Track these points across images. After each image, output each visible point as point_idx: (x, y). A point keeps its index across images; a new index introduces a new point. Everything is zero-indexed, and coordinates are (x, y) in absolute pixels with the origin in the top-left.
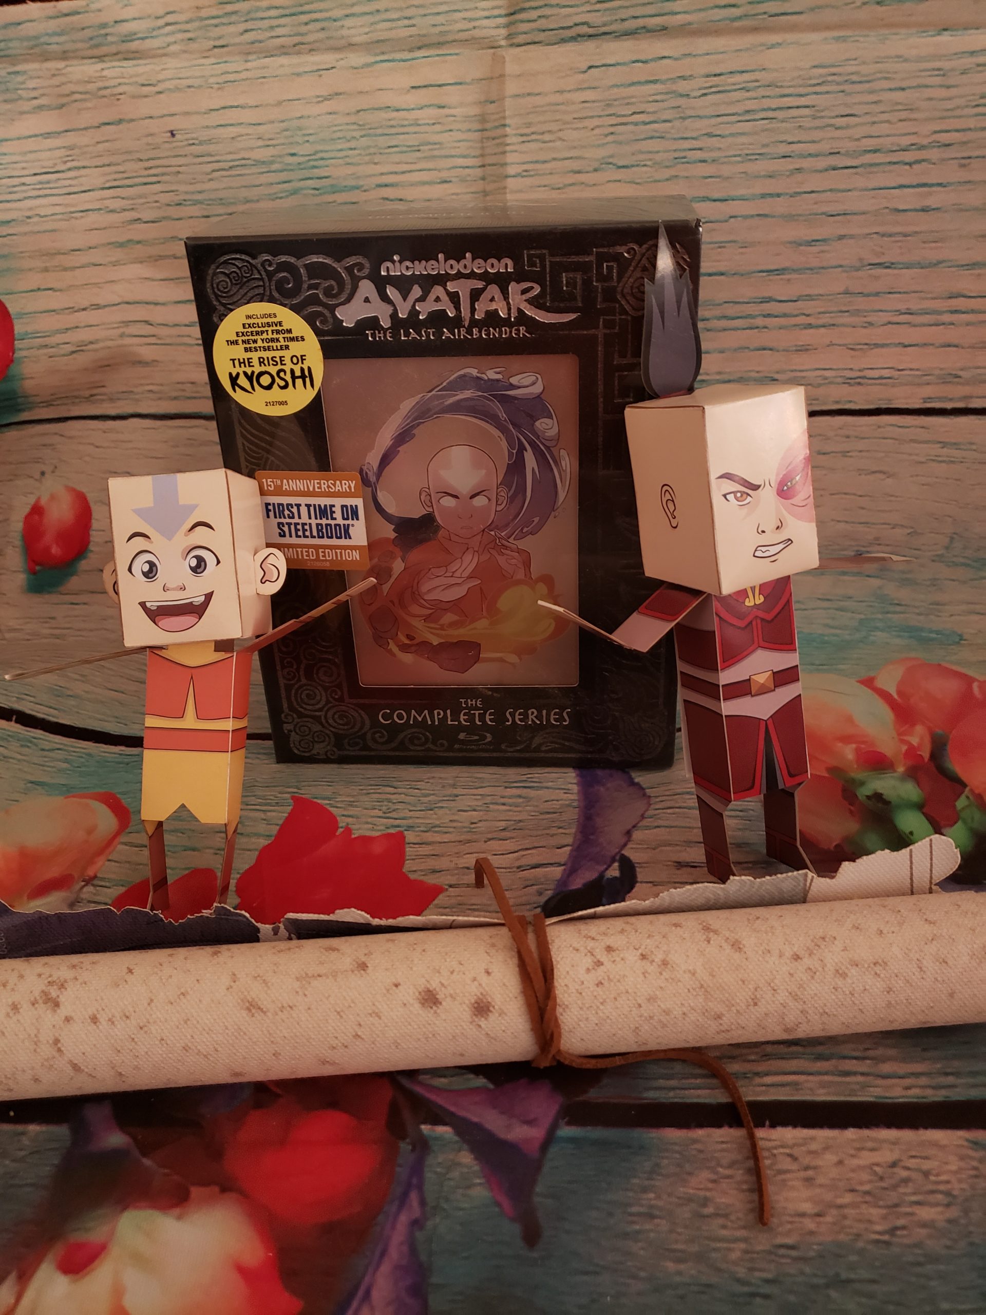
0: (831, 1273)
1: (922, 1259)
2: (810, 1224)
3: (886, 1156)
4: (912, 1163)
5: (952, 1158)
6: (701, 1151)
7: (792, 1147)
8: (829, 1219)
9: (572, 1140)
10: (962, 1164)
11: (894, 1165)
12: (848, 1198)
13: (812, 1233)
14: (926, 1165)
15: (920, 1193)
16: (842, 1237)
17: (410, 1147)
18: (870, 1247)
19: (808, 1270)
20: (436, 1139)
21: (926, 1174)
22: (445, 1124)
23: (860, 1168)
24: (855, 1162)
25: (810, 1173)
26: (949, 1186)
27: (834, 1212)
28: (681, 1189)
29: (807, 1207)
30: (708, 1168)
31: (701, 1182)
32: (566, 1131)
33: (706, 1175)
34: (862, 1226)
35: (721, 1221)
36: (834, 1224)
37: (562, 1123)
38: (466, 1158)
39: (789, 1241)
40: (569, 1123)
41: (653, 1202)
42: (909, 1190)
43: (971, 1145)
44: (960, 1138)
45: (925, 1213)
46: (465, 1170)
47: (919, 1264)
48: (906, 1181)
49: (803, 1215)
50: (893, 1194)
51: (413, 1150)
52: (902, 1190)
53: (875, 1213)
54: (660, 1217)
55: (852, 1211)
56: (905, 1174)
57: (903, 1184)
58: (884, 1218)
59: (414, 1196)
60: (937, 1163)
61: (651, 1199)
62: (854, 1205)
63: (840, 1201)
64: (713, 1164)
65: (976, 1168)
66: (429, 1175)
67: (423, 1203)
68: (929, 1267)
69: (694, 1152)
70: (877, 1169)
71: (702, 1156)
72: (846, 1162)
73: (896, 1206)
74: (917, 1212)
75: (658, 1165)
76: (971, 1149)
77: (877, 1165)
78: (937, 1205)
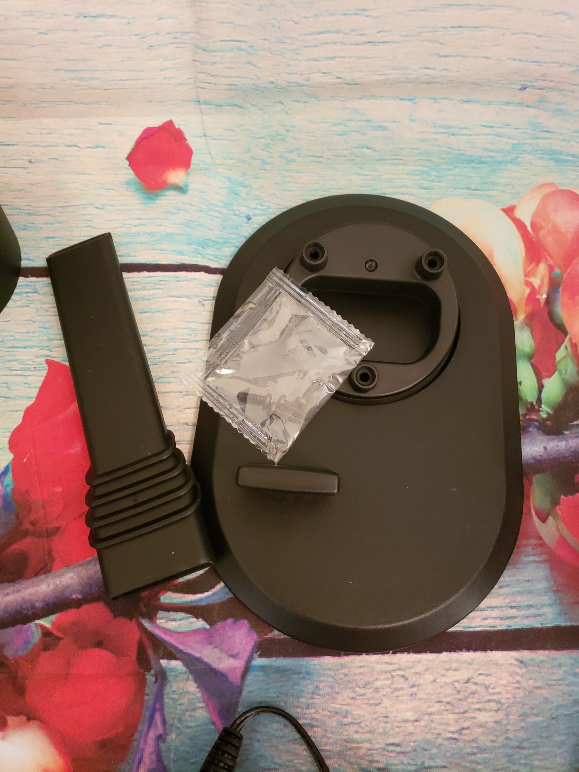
0: (419, 762)
1: (475, 750)
2: (410, 728)
3: (464, 675)
4: (479, 679)
5: (505, 675)
6: (346, 675)
7: (404, 670)
8: (422, 723)
9: (263, 668)
10: (510, 679)
11: (468, 681)
12: (436, 707)
13: (411, 734)
14: (488, 681)
15: (481, 702)
16: (429, 736)
17: (154, 679)
18: (445, 743)
19: (405, 761)
20: (172, 670)
21: (487, 687)
22: (176, 659)
23: (447, 684)
24: (444, 680)
25: (415, 689)
26: (500, 696)
27: (426, 718)
28: (332, 705)
29: (410, 715)
30: (350, 688)
31: (344, 699)
32: (258, 661)
33: (349, 693)
34: (442, 728)
35: (355, 728)
36: (425, 726)
37: (256, 655)
38: (192, 687)
39: (396, 741)
40: (260, 656)
41: (313, 715)
42: (475, 700)
43: (518, 664)
44: (512, 657)
45: (482, 717)
46: (191, 697)
47: (474, 754)
48: (473, 693)
49: (406, 721)
50: (465, 703)
51: (156, 681)
52: (470, 700)
53: (451, 717)
54: (317, 727)
55: (437, 717)
56: (473, 688)
57: (472, 696)
58: (457, 721)
59: (158, 717)
60: (495, 679)
61: (312, 714)
62: (440, 713)
63: (431, 710)
64: (353, 685)
65: (518, 682)
66: (167, 701)
67: (164, 722)
68: (479, 755)
69: (342, 676)
70: (457, 684)
71: (347, 679)
72: (438, 680)
73: (465, 712)
74: (478, 716)
75: (317, 687)
76: (518, 667)
77: (457, 681)
78: (491, 710)
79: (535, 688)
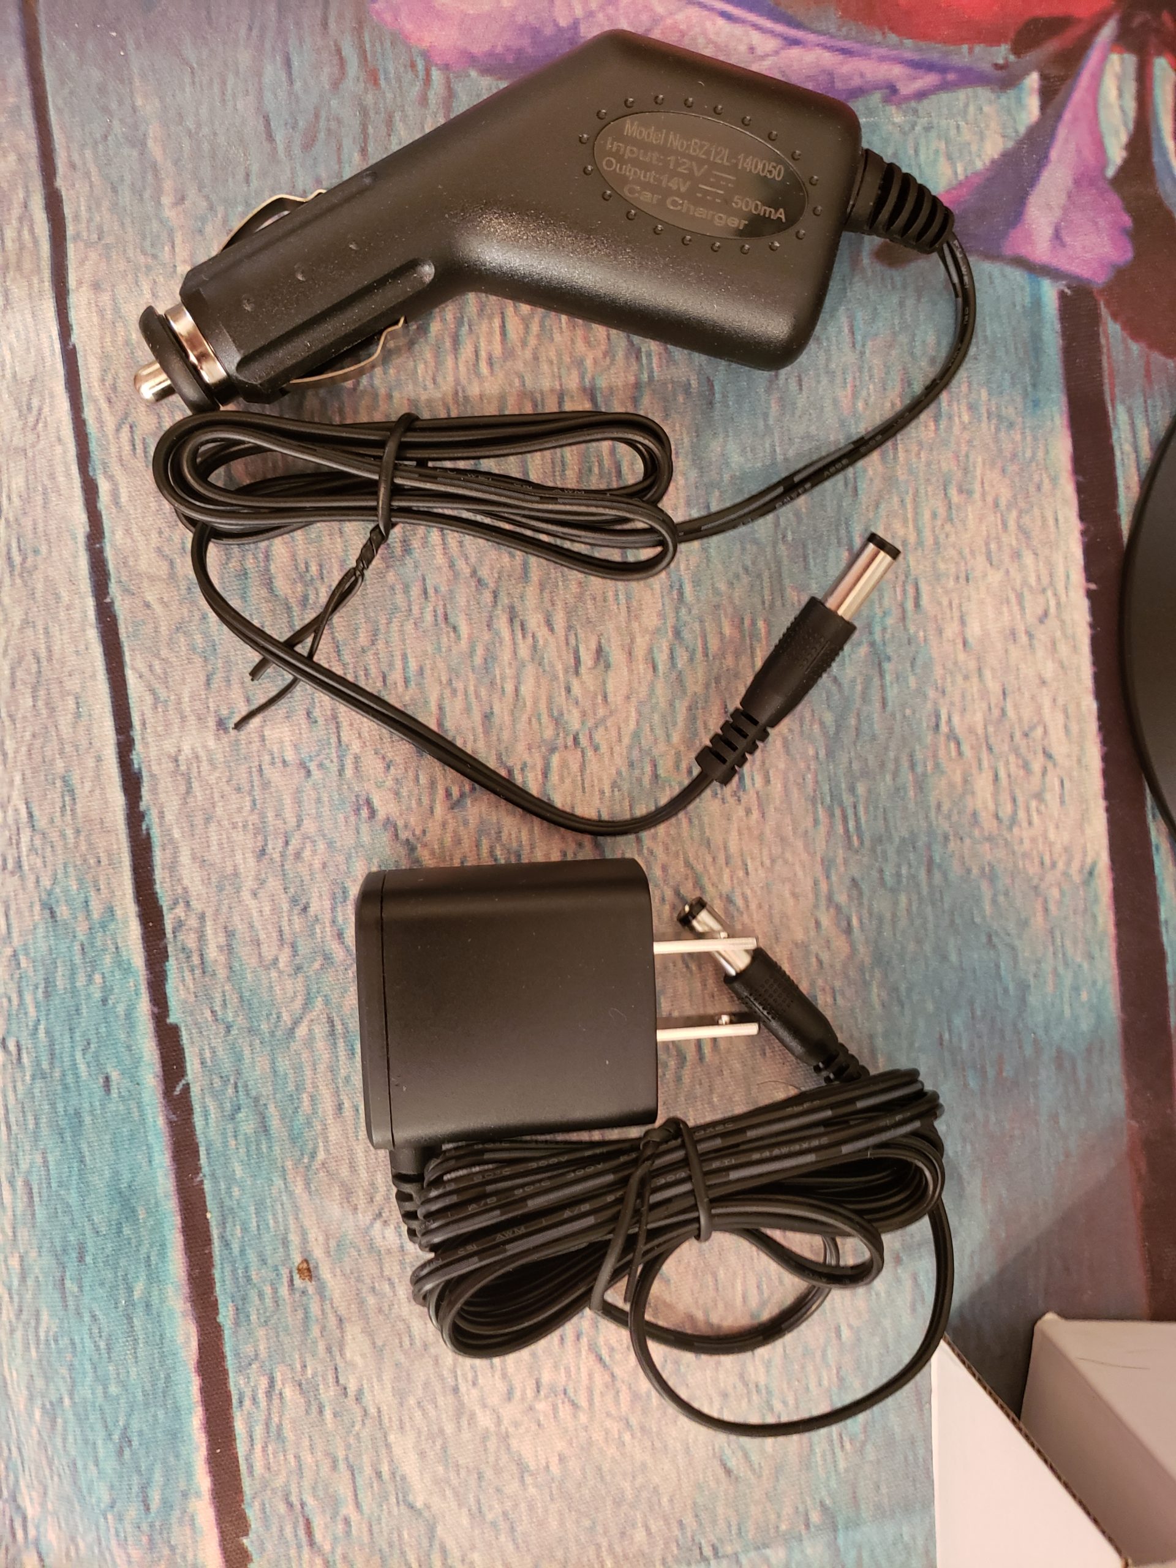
0: (890, 651)
1: (919, 769)
2: (951, 630)
3: (1060, 748)
4: (1053, 781)
5: (1066, 837)
6: (1039, 488)
7: (1058, 616)
8: (961, 656)
9: (1037, 303)
10: (1058, 847)
11: (1048, 755)
12: (994, 686)
13: (940, 632)
14: (1051, 798)
15: (1010, 784)
16: (938, 671)
17: (1001, 61)
18: (929, 706)
19: (890, 621)
20: (1019, 100)
21: (1039, 796)
22: (1043, 108)
23: (1039, 710)
24: (1047, 703)
25: (1023, 639)
26: (1025, 824)
27: (972, 665)
28: (980, 459)
29: (974, 629)
30: (1015, 497)
31: (993, 486)
32: (1050, 292)
33: (1005, 495)
34: (957, 699)
35: (942, 511)
36: (956, 663)
37: (1062, 285)
38: (992, 148)
39: (925, 600)
40: (1062, 295)
41: (956, 419)
42: (1013, 768)
43: (1087, 867)
44: (1098, 854)
45: (982, 784)
46: (974, 148)
47: (913, 766)
48: (1026, 766)
49: (963, 622)
50: (1006, 748)
51: (997, 67)
52: (1012, 758)
53: (979, 718)
54: (937, 429)
55: (975, 689)
56: (1036, 766)
57: (1020, 762)
58: (971, 730)
59: (930, 79)
60: (1056, 813)
61: (960, 417)
62: (984, 693)
63: (988, 674)
64: (1022, 504)
65: (1054, 865)
66: (962, 95)
67: (921, 95)
68: (911, 778)
69: (1036, 478)
70: (1039, 731)
71: (1032, 489)
72: (1044, 690)
73: (990, 749)
74: (984, 775)
75: (1011, 425)
76: (1082, 867)
77: (1045, 732)
78: (997, 805)
79: (1046, 901)
